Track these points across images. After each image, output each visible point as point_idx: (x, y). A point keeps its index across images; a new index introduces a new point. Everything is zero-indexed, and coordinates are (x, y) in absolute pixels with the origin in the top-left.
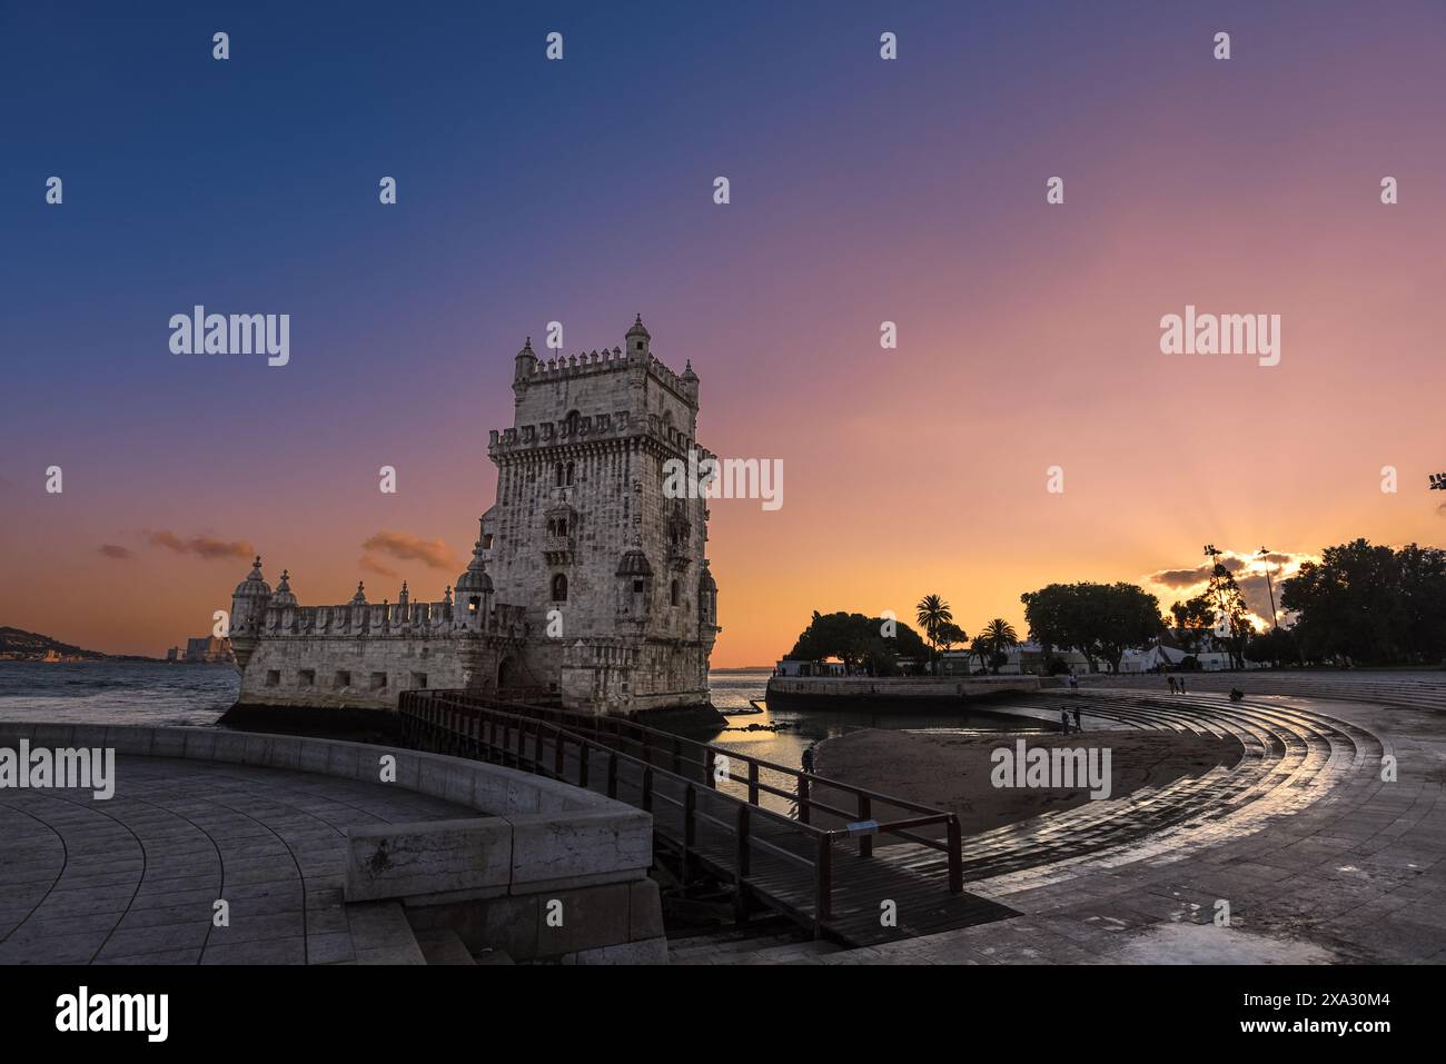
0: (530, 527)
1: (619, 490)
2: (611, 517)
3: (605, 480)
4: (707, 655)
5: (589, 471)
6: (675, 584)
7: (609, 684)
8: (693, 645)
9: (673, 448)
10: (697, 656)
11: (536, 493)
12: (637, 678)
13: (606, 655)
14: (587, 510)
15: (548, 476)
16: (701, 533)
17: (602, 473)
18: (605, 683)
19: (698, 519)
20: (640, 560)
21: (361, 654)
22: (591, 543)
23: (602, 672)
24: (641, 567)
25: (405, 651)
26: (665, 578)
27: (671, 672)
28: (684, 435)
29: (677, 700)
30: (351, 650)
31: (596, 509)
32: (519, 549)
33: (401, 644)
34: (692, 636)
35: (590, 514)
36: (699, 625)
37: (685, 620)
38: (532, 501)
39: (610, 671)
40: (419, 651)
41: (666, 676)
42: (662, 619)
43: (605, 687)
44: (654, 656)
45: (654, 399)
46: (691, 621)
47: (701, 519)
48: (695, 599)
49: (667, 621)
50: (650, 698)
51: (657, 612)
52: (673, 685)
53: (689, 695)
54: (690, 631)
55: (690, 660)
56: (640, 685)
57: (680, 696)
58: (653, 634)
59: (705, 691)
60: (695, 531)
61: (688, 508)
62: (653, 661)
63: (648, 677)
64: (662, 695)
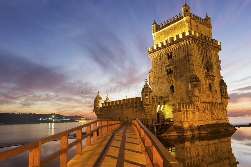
0: (162, 73)
1: (186, 57)
2: (184, 66)
3: (181, 55)
4: (226, 107)
5: (176, 53)
6: (210, 84)
7: (188, 117)
8: (219, 104)
9: (203, 41)
10: (222, 107)
11: (162, 63)
13: (186, 108)
14: (177, 65)
15: (165, 57)
16: (218, 68)
17: (180, 53)
18: (187, 116)
19: (216, 63)
20: (195, 77)
21: (122, 113)
22: (180, 74)
23: (185, 113)
24: (196, 79)
25: (132, 111)
26: (206, 82)
28: (207, 36)
30: (120, 112)
31: (180, 64)
32: (160, 80)
33: (130, 109)
34: (219, 101)
35: (178, 66)
36: (221, 98)
37: (216, 96)
38: (161, 65)
39: (188, 113)
40: (135, 111)
41: (210, 114)
42: (206, 96)
43: (187, 117)
44: (204, 107)
45: (194, 27)
46: (218, 96)
47: (218, 63)
48: (219, 89)
49: (208, 96)
50: (205, 121)
51: (204, 93)
52: (213, 117)
53: (220, 120)
54: (218, 99)
55: (219, 109)
56: (200, 117)
57: (217, 120)
58: (203, 101)
59: (227, 119)
60: (216, 67)
61: (212, 60)
62: (205, 109)
63: (203, 114)
64: (209, 120)
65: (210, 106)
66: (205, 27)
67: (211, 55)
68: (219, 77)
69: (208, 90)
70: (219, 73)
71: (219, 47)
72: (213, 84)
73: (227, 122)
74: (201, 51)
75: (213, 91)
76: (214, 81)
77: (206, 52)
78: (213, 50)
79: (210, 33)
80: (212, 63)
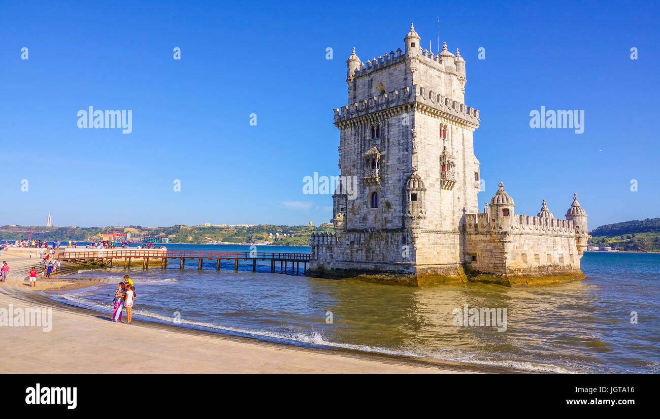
6: (375, 194)
8: (393, 231)
10: (400, 238)
12: (339, 251)
26: (363, 193)
27: (368, 250)
29: (373, 267)
34: (397, 223)
36: (403, 217)
37: (385, 215)
41: (364, 252)
42: (360, 218)
43: (318, 254)
44: (352, 239)
45: (362, 89)
46: (392, 215)
47: (407, 139)
48: (398, 199)
49: (365, 219)
50: (347, 263)
51: (355, 214)
52: (372, 257)
53: (387, 265)
54: (391, 222)
55: (391, 242)
56: (341, 255)
57: (376, 264)
58: (352, 227)
59: (410, 265)
60: (397, 151)
61: (388, 139)
62: (352, 243)
63: (347, 251)
64: (358, 262)
65: (367, 235)
66: (392, 68)
67: (386, 129)
68: (405, 170)
69: (365, 206)
70: (407, 162)
71: (408, 100)
72: (381, 191)
73: (406, 271)
74: (361, 133)
75: (380, 206)
76: (387, 185)
77: (375, 128)
78: (394, 116)
79: (408, 72)
80: (386, 147)
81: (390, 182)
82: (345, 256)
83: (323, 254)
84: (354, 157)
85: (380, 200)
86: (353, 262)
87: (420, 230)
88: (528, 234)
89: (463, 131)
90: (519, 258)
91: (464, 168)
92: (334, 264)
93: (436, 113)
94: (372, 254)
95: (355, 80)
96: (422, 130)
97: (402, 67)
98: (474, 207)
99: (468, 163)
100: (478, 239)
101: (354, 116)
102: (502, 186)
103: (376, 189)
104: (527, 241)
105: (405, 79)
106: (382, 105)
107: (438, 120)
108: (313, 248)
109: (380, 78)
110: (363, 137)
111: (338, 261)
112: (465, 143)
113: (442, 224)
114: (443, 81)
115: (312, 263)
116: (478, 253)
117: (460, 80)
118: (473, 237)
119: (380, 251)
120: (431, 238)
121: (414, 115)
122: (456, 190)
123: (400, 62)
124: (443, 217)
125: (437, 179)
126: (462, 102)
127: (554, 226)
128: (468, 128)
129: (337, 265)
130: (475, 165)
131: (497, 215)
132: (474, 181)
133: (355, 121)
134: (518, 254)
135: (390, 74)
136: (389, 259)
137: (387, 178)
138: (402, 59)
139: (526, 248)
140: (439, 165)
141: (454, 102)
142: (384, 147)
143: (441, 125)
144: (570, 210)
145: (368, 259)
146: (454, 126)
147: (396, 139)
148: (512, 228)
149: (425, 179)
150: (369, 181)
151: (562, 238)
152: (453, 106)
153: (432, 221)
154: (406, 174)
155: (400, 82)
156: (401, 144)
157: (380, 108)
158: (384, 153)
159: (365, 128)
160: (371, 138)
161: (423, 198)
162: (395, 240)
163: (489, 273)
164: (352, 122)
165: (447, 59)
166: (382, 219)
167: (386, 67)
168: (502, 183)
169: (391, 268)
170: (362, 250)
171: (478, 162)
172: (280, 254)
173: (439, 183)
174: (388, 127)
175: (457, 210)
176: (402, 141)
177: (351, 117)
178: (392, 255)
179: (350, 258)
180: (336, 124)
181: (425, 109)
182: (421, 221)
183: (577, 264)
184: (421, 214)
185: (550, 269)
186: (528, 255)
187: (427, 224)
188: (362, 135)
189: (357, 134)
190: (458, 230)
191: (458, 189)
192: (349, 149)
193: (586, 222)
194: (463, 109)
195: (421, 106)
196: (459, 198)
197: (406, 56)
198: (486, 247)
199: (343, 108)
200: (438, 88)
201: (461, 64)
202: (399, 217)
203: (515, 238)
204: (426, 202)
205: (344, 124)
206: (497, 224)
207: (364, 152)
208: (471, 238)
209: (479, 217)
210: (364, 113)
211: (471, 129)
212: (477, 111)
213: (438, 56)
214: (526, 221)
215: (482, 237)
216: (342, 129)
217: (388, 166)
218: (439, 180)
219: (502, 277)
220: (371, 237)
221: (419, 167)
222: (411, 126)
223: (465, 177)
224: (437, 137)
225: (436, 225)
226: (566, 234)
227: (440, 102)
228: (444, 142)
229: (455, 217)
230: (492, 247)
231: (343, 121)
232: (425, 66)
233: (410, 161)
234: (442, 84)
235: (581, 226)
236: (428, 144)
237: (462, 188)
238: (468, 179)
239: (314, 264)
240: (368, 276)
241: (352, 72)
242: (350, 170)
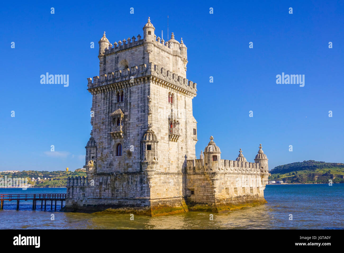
10: (138, 179)
12: (90, 191)
18: (73, 192)
23: (71, 189)
26: (110, 144)
27: (114, 189)
29: (117, 202)
34: (136, 168)
36: (141, 163)
37: (127, 162)
41: (110, 191)
42: (107, 164)
43: (73, 194)
44: (101, 181)
45: (110, 64)
46: (132, 161)
47: (145, 103)
48: (137, 149)
49: (111, 164)
50: (97, 200)
51: (103, 161)
52: (116, 195)
53: (128, 200)
54: (131, 166)
55: (131, 182)
56: (92, 194)
57: (120, 200)
58: (101, 171)
59: (145, 199)
60: (137, 112)
61: (130, 103)
62: (101, 184)
63: (97, 191)
64: (105, 199)
65: (113, 178)
66: (134, 49)
67: (129, 95)
68: (143, 127)
69: (111, 155)
70: (144, 120)
71: (145, 74)
72: (124, 143)
73: (143, 204)
74: (109, 98)
75: (123, 154)
76: (128, 138)
77: (120, 94)
78: (134, 85)
79: (145, 52)
80: (128, 109)
81: (131, 136)
82: (95, 195)
83: (77, 193)
84: (103, 116)
85: (124, 150)
86: (101, 199)
87: (153, 173)
88: (230, 173)
89: (185, 98)
90: (224, 191)
91: (186, 126)
92: (86, 201)
93: (165, 84)
94: (116, 192)
95: (105, 57)
96: (156, 97)
97: (141, 48)
98: (193, 154)
99: (189, 122)
100: (196, 178)
101: (103, 84)
102: (212, 139)
103: (121, 141)
104: (229, 178)
105: (144, 58)
106: (125, 77)
107: (167, 90)
108: (69, 189)
109: (125, 56)
110: (111, 101)
111: (88, 199)
112: (187, 107)
113: (170, 167)
114: (171, 60)
115: (68, 201)
116: (196, 188)
117: (183, 61)
118: (192, 177)
119: (123, 189)
120: (161, 178)
121: (150, 85)
122: (180, 142)
123: (140, 45)
124: (171, 162)
125: (166, 134)
126: (185, 77)
127: (247, 168)
128: (189, 96)
129: (88, 202)
130: (193, 123)
131: (209, 160)
132: (193, 136)
133: (104, 88)
134: (223, 188)
135: (132, 54)
136: (130, 196)
137: (129, 132)
138: (141, 43)
139: (228, 183)
140: (168, 123)
141: (179, 77)
142: (127, 108)
143: (170, 93)
144: (257, 156)
145: (114, 196)
146: (179, 95)
147: (136, 103)
148: (219, 169)
149: (158, 134)
150: (115, 135)
151: (252, 176)
152: (178, 80)
153: (163, 166)
154: (143, 130)
155: (139, 59)
156: (140, 107)
157: (124, 79)
158: (126, 113)
159: (112, 94)
160: (116, 102)
161: (156, 148)
162: (135, 181)
163: (203, 203)
164: (102, 89)
165: (174, 45)
166: (125, 164)
167: (129, 48)
168: (212, 136)
169: (131, 202)
170: (108, 189)
171: (196, 121)
172: (41, 195)
173: (168, 136)
174: (130, 93)
175: (180, 157)
176: (140, 105)
177: (101, 85)
178: (132, 192)
179: (99, 196)
180: (90, 90)
181: (158, 81)
182: (154, 166)
183: (261, 194)
184: (154, 160)
185: (245, 198)
186: (229, 188)
187: (159, 168)
188: (109, 99)
189: (106, 98)
190: (181, 172)
191: (181, 141)
192: (99, 110)
193: (268, 164)
194: (185, 82)
195: (155, 79)
196: (182, 148)
197: (144, 41)
198: (201, 184)
199: (95, 78)
200: (168, 65)
201: (184, 49)
202: (138, 163)
203: (221, 176)
204: (158, 151)
205: (96, 90)
206: (209, 167)
207: (112, 112)
208: (190, 178)
209: (196, 162)
210: (111, 82)
211: (191, 97)
212: (195, 84)
213: (167, 43)
214: (228, 164)
215: (199, 177)
216: (94, 94)
217: (129, 123)
218: (168, 134)
219: (212, 205)
220: (116, 179)
221: (153, 124)
222: (148, 94)
223: (186, 132)
224: (167, 101)
225: (166, 168)
226: (255, 172)
227: (169, 76)
228: (172, 106)
229: (179, 162)
230: (205, 184)
231: (95, 88)
232: (158, 49)
233: (146, 120)
234: (170, 63)
235: (264, 167)
236: (160, 107)
237: (185, 140)
238: (189, 134)
239: (69, 202)
240: (113, 210)
241: (103, 51)
242: (100, 126)
